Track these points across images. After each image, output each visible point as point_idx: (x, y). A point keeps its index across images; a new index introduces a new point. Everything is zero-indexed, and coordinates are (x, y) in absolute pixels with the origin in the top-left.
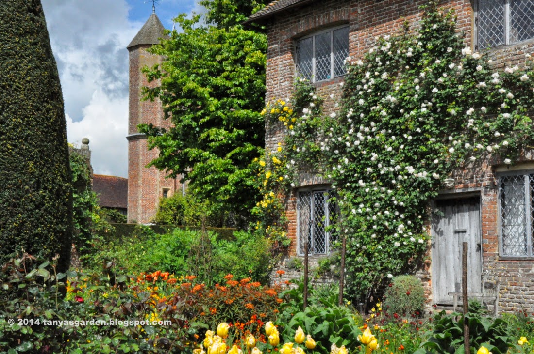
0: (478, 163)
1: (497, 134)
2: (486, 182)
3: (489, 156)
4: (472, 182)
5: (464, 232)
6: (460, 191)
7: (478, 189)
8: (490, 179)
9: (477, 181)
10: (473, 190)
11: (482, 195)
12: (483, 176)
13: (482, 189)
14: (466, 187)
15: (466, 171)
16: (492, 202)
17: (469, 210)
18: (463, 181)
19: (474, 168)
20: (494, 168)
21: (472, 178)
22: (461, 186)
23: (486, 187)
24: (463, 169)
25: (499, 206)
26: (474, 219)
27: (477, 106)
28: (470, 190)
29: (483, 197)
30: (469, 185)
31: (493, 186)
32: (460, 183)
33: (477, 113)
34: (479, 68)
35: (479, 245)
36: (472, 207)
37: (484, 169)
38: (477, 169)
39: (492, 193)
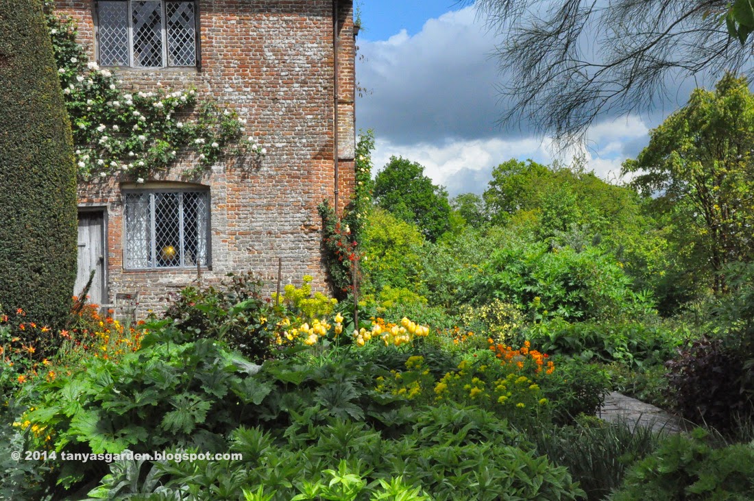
0: (105, 180)
1: (131, 154)
2: (113, 197)
3: (116, 174)
4: (97, 197)
5: (84, 246)
6: (84, 205)
7: (104, 204)
8: (117, 196)
9: (103, 197)
10: (98, 205)
11: (109, 210)
12: (109, 192)
13: (108, 204)
14: (91, 201)
15: (92, 186)
16: (119, 218)
17: (90, 224)
18: (87, 195)
19: (100, 183)
20: (121, 184)
21: (97, 193)
22: (85, 200)
23: (113, 203)
24: (88, 183)
25: (124, 221)
26: (95, 233)
27: (109, 123)
28: (94, 205)
29: (110, 212)
30: (94, 199)
31: (120, 203)
32: (84, 197)
33: (108, 131)
34: (112, 86)
35: (102, 260)
36: (93, 221)
37: (111, 185)
38: (104, 185)
39: (119, 209)
